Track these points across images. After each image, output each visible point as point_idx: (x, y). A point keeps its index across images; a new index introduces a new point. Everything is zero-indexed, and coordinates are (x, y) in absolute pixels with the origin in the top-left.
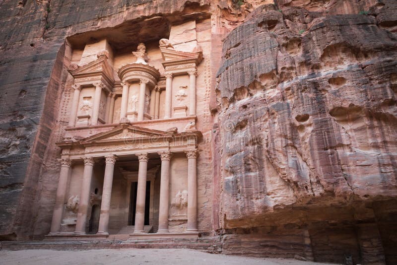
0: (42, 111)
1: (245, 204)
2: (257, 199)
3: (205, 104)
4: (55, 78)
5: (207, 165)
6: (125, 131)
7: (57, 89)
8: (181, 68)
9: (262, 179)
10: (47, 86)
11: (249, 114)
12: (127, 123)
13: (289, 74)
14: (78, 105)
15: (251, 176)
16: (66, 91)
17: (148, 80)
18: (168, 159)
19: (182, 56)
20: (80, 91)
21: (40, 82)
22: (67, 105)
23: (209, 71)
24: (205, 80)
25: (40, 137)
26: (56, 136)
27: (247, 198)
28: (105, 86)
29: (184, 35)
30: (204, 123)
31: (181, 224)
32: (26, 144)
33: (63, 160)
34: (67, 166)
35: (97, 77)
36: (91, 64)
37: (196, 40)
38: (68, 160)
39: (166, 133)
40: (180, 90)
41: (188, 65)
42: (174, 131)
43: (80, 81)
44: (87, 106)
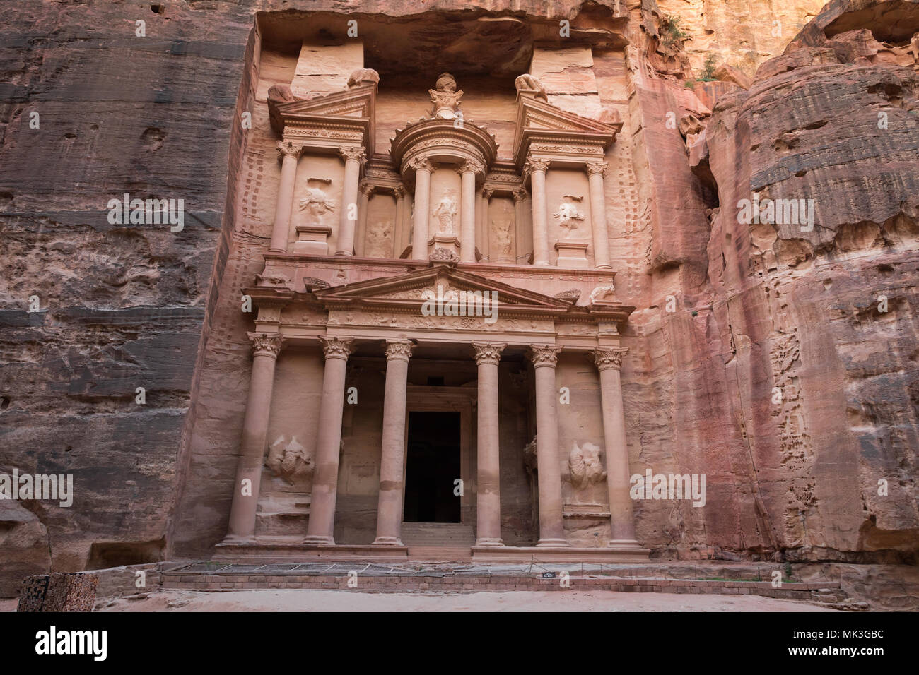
3: (626, 245)
5: (639, 388)
6: (441, 285)
8: (569, 154)
11: (909, 287)
12: (451, 264)
14: (293, 198)
18: (554, 364)
19: (575, 125)
20: (299, 162)
21: (205, 115)
22: (256, 191)
23: (630, 172)
24: (622, 191)
25: (218, 267)
29: (567, 75)
30: (629, 289)
31: (592, 526)
32: (181, 280)
33: (264, 337)
34: (272, 353)
35: (350, 134)
36: (336, 98)
37: (597, 94)
38: (277, 340)
39: (554, 301)
40: (567, 202)
41: (586, 148)
42: (575, 300)
43: (301, 135)
44: (320, 203)
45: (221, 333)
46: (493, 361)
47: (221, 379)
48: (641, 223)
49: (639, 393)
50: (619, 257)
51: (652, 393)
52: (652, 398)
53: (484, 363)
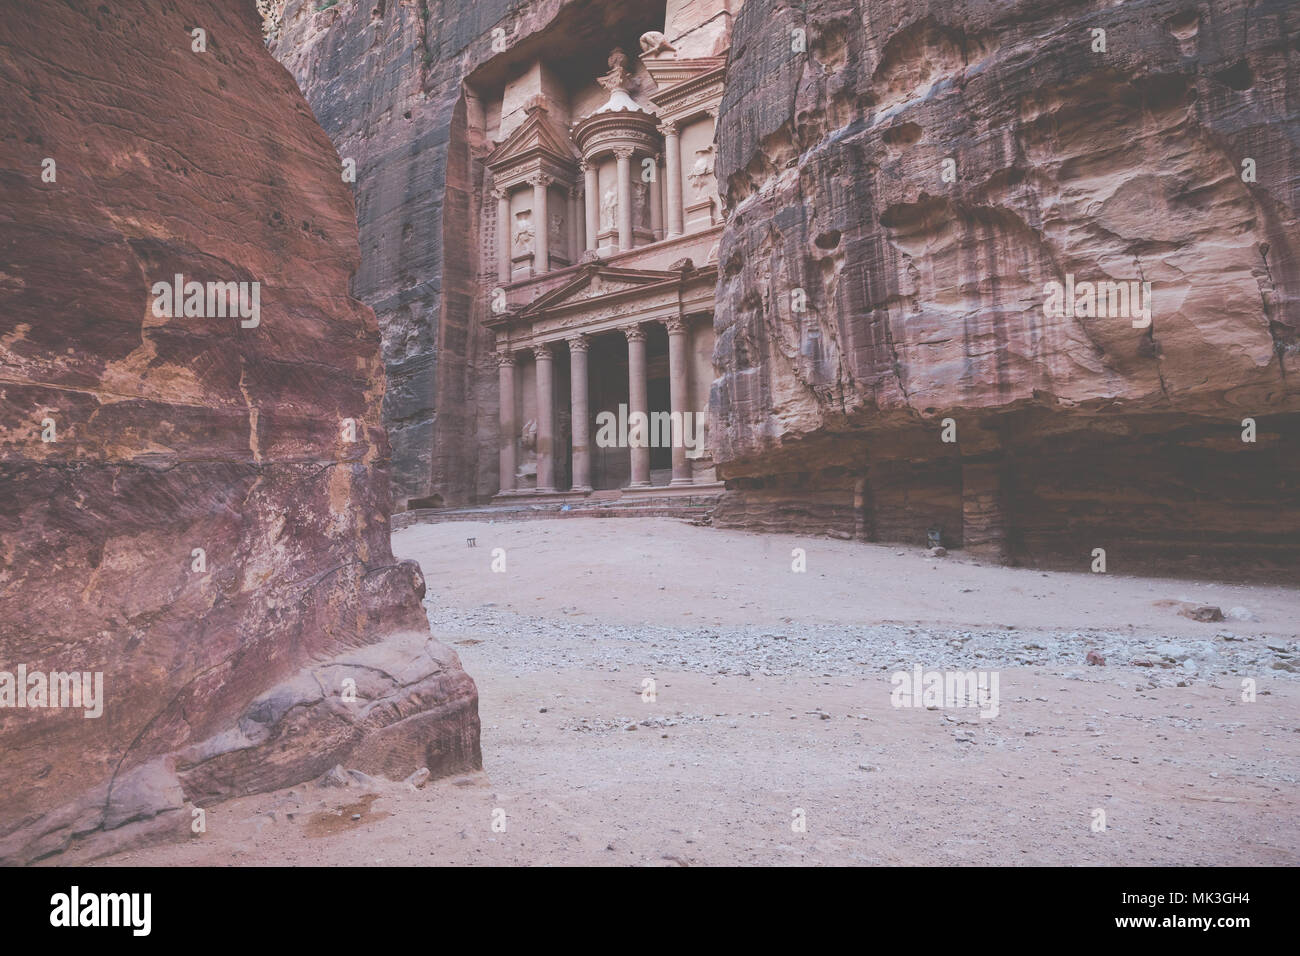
0: (442, 264)
1: (737, 434)
2: (757, 422)
4: (455, 184)
6: (595, 280)
7: (466, 206)
8: (692, 105)
9: (764, 380)
10: (442, 208)
11: (743, 239)
12: (593, 263)
13: (815, 128)
14: (510, 234)
15: (746, 376)
16: (487, 205)
17: (631, 147)
18: (681, 331)
19: (692, 70)
20: (509, 202)
21: (430, 201)
22: (492, 235)
25: (449, 316)
26: (483, 307)
27: (741, 420)
28: (552, 180)
29: (697, 3)
32: (429, 333)
33: (500, 354)
34: (508, 365)
35: (532, 163)
37: (723, 13)
38: (509, 353)
39: (668, 274)
40: (698, 159)
41: (706, 91)
42: (683, 268)
43: (504, 178)
44: (526, 232)
46: (636, 338)
47: (491, 387)
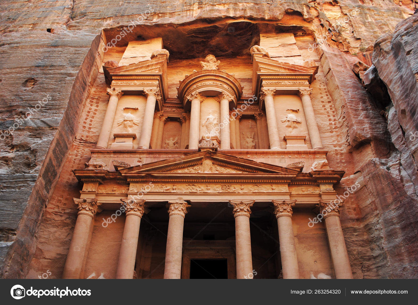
0: (63, 111)
3: (332, 137)
5: (355, 230)
6: (208, 162)
7: (84, 89)
8: (287, 86)
12: (213, 149)
14: (114, 119)
16: (93, 98)
17: (231, 97)
18: (290, 214)
21: (62, 71)
22: (93, 117)
23: (327, 95)
24: (324, 106)
25: (54, 152)
26: (70, 162)
29: (281, 49)
30: (338, 163)
33: (85, 201)
34: (90, 213)
35: (150, 82)
36: (143, 64)
37: (300, 56)
38: (94, 203)
39: (286, 170)
40: (289, 113)
41: (298, 82)
42: (301, 168)
43: (121, 84)
44: (130, 121)
45: (59, 201)
46: (245, 213)
47: (55, 232)
48: (339, 122)
49: (356, 234)
50: (328, 143)
51: (365, 233)
52: (365, 237)
53: (239, 215)
